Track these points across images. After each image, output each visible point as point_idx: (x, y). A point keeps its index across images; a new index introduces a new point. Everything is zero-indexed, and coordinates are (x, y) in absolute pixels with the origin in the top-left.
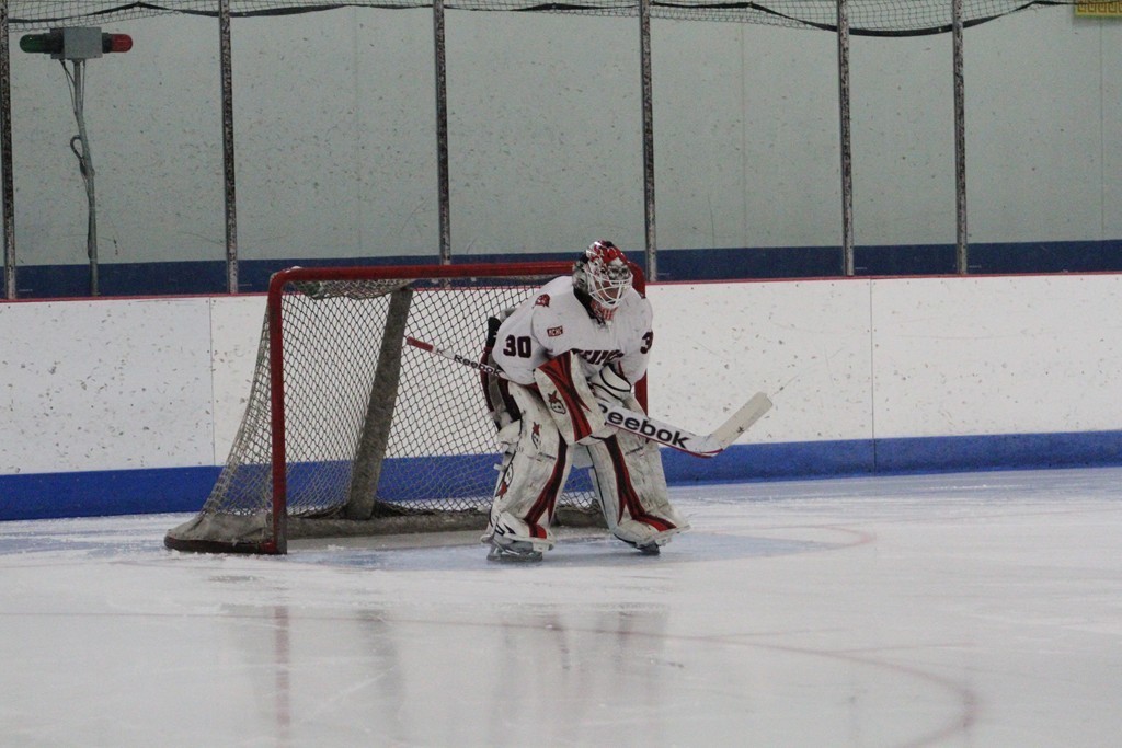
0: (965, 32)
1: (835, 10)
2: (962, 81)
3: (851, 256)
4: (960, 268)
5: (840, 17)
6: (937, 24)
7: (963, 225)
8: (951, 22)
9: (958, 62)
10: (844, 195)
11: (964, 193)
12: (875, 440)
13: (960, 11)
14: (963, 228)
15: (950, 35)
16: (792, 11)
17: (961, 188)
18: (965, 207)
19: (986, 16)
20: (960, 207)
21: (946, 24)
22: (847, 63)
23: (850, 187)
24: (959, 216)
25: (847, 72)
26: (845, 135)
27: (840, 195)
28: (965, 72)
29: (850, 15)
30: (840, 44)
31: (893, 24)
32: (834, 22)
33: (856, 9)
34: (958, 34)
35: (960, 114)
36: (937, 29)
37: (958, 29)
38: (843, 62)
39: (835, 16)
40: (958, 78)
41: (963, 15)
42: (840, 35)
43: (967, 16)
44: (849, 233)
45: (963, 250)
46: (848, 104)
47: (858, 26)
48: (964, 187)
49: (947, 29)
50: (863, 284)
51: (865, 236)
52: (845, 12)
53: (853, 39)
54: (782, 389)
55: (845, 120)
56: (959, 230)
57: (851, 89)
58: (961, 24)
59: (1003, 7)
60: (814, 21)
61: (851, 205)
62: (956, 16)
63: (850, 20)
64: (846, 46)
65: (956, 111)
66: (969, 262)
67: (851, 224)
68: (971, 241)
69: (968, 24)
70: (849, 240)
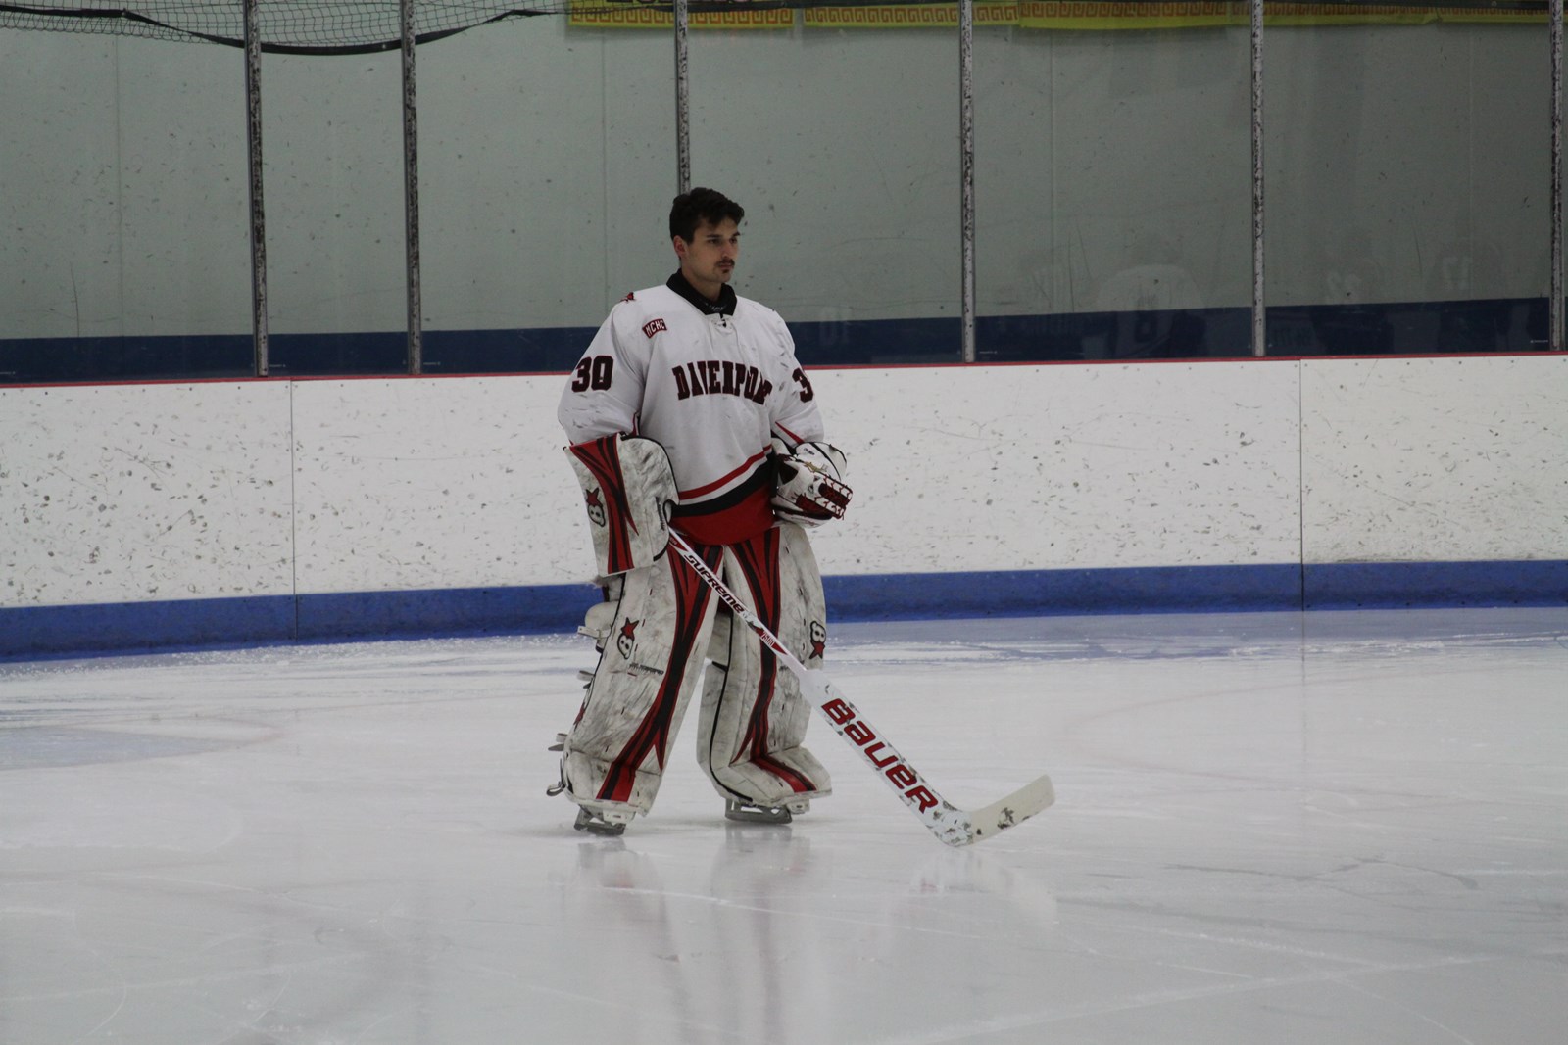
0: (420, 50)
1: (240, 17)
2: (415, 115)
3: (263, 350)
4: (413, 365)
5: (248, 27)
6: (380, 39)
7: (416, 307)
8: (398, 36)
9: (409, 90)
10: (255, 268)
11: (417, 265)
12: (297, 596)
13: (411, 20)
14: (416, 312)
15: (397, 53)
16: (172, 17)
17: (413, 259)
18: (419, 283)
19: (445, 28)
20: (412, 285)
21: (390, 37)
22: (258, 89)
23: (263, 257)
24: (411, 296)
25: (258, 101)
26: (256, 186)
27: (249, 266)
28: (420, 102)
29: (262, 24)
30: (249, 64)
31: (311, 37)
32: (239, 34)
33: (269, 16)
34: (408, 52)
35: (411, 158)
36: (381, 44)
37: (408, 44)
38: (253, 88)
39: (241, 25)
40: (410, 112)
41: (416, 27)
42: (248, 52)
43: (421, 27)
44: (262, 319)
45: (416, 341)
46: (260, 144)
47: (273, 39)
48: (417, 257)
49: (393, 45)
50: (279, 386)
51: (284, 321)
52: (255, 20)
53: (265, 57)
54: (170, 528)
55: (255, 165)
56: (411, 315)
57: (263, 126)
58: (412, 38)
59: (470, 16)
60: (204, 31)
61: (264, 280)
62: (406, 27)
63: (262, 31)
64: (256, 66)
65: (406, 155)
66: (424, 359)
67: (265, 306)
68: (427, 327)
69: (422, 39)
70: (262, 327)
